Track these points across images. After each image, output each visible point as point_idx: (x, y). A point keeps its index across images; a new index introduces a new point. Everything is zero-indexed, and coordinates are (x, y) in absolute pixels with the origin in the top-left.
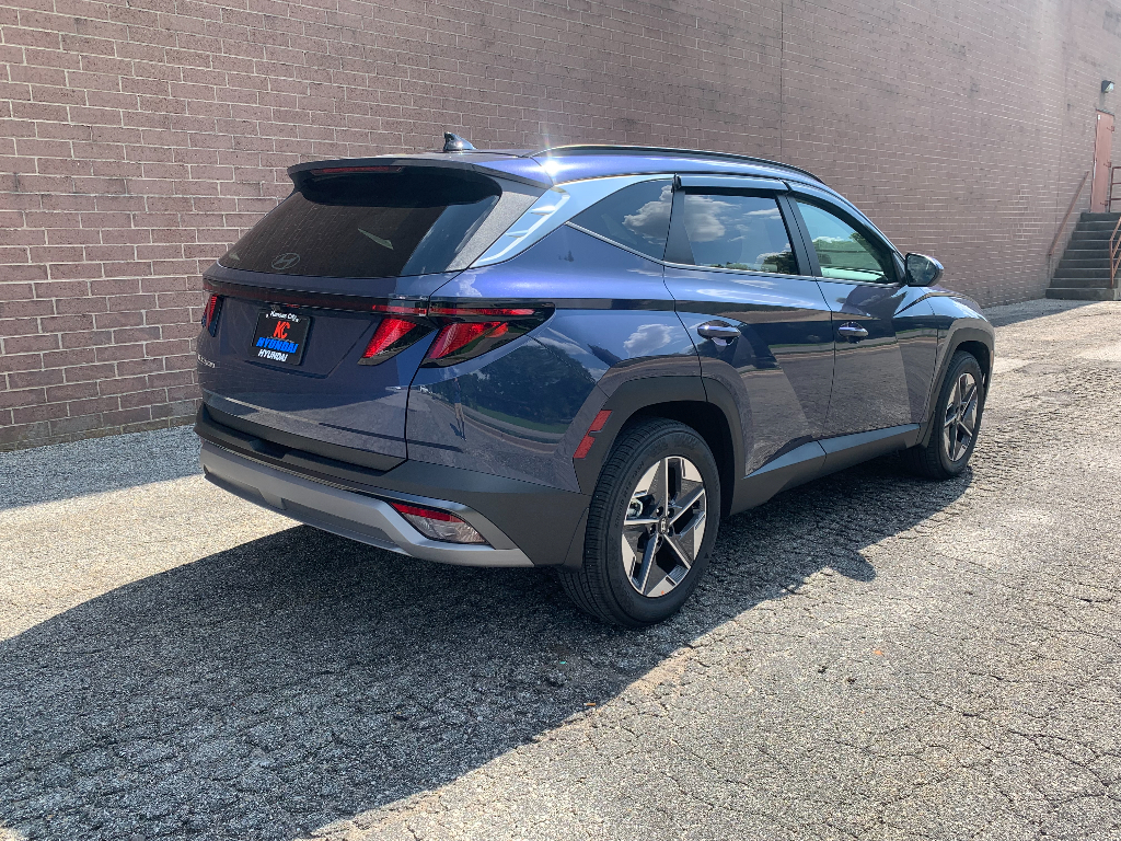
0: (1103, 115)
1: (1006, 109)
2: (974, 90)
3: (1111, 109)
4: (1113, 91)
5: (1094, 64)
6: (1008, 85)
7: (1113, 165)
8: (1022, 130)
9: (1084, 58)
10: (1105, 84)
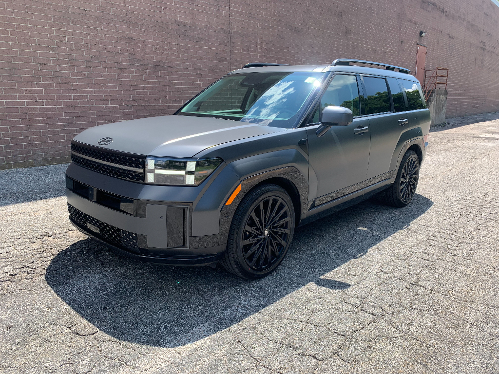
0: (421, 47)
1: (366, 42)
2: (347, 32)
3: (425, 44)
4: (426, 36)
5: (416, 24)
6: (367, 31)
7: (426, 69)
8: (375, 52)
9: (410, 21)
10: (421, 33)
